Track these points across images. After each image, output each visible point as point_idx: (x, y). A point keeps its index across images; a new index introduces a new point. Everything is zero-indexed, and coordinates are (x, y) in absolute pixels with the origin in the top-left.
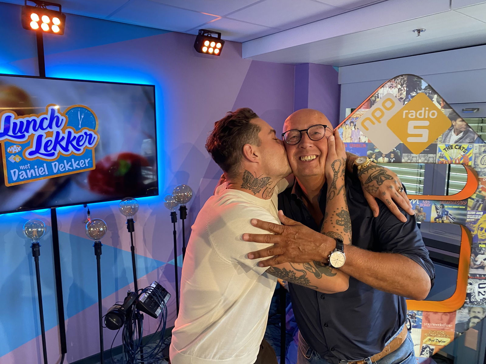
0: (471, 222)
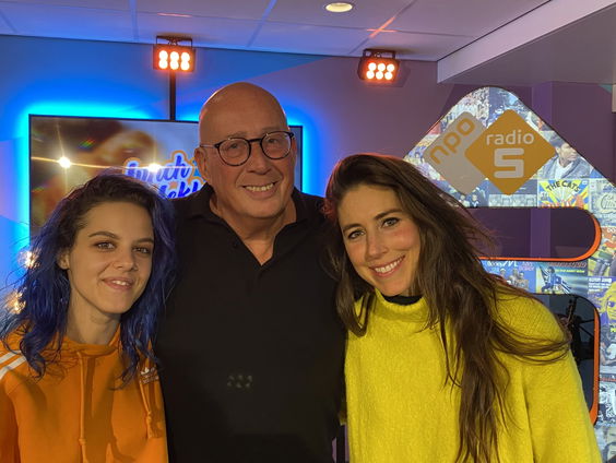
0: (595, 294)
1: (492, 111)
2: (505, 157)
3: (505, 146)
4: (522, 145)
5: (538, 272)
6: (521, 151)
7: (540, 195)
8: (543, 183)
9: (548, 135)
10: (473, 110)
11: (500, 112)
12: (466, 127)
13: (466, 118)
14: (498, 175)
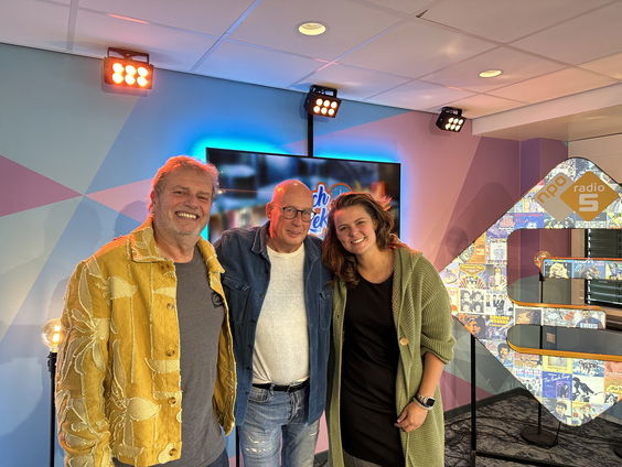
1: (577, 172)
2: (586, 199)
3: (586, 192)
4: (597, 192)
5: (607, 267)
6: (596, 196)
7: (608, 222)
8: (611, 214)
9: (614, 186)
10: (566, 172)
11: (583, 172)
12: (561, 181)
13: (561, 176)
14: (581, 209)
